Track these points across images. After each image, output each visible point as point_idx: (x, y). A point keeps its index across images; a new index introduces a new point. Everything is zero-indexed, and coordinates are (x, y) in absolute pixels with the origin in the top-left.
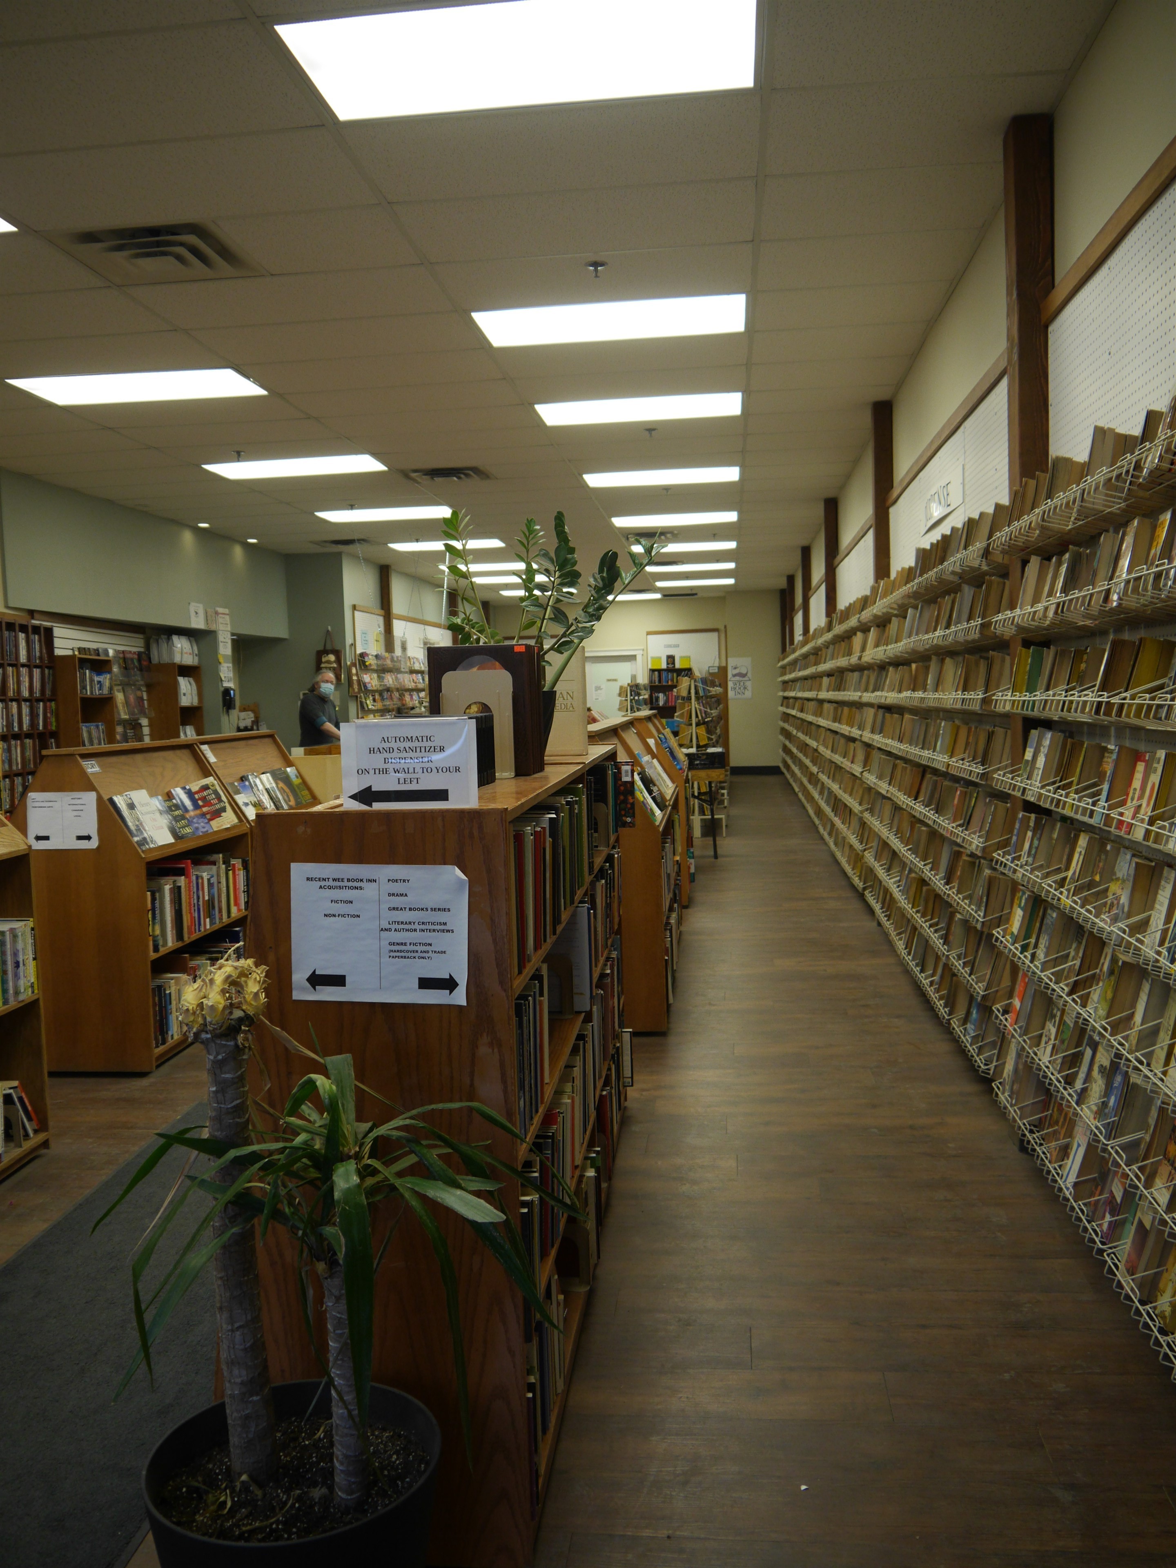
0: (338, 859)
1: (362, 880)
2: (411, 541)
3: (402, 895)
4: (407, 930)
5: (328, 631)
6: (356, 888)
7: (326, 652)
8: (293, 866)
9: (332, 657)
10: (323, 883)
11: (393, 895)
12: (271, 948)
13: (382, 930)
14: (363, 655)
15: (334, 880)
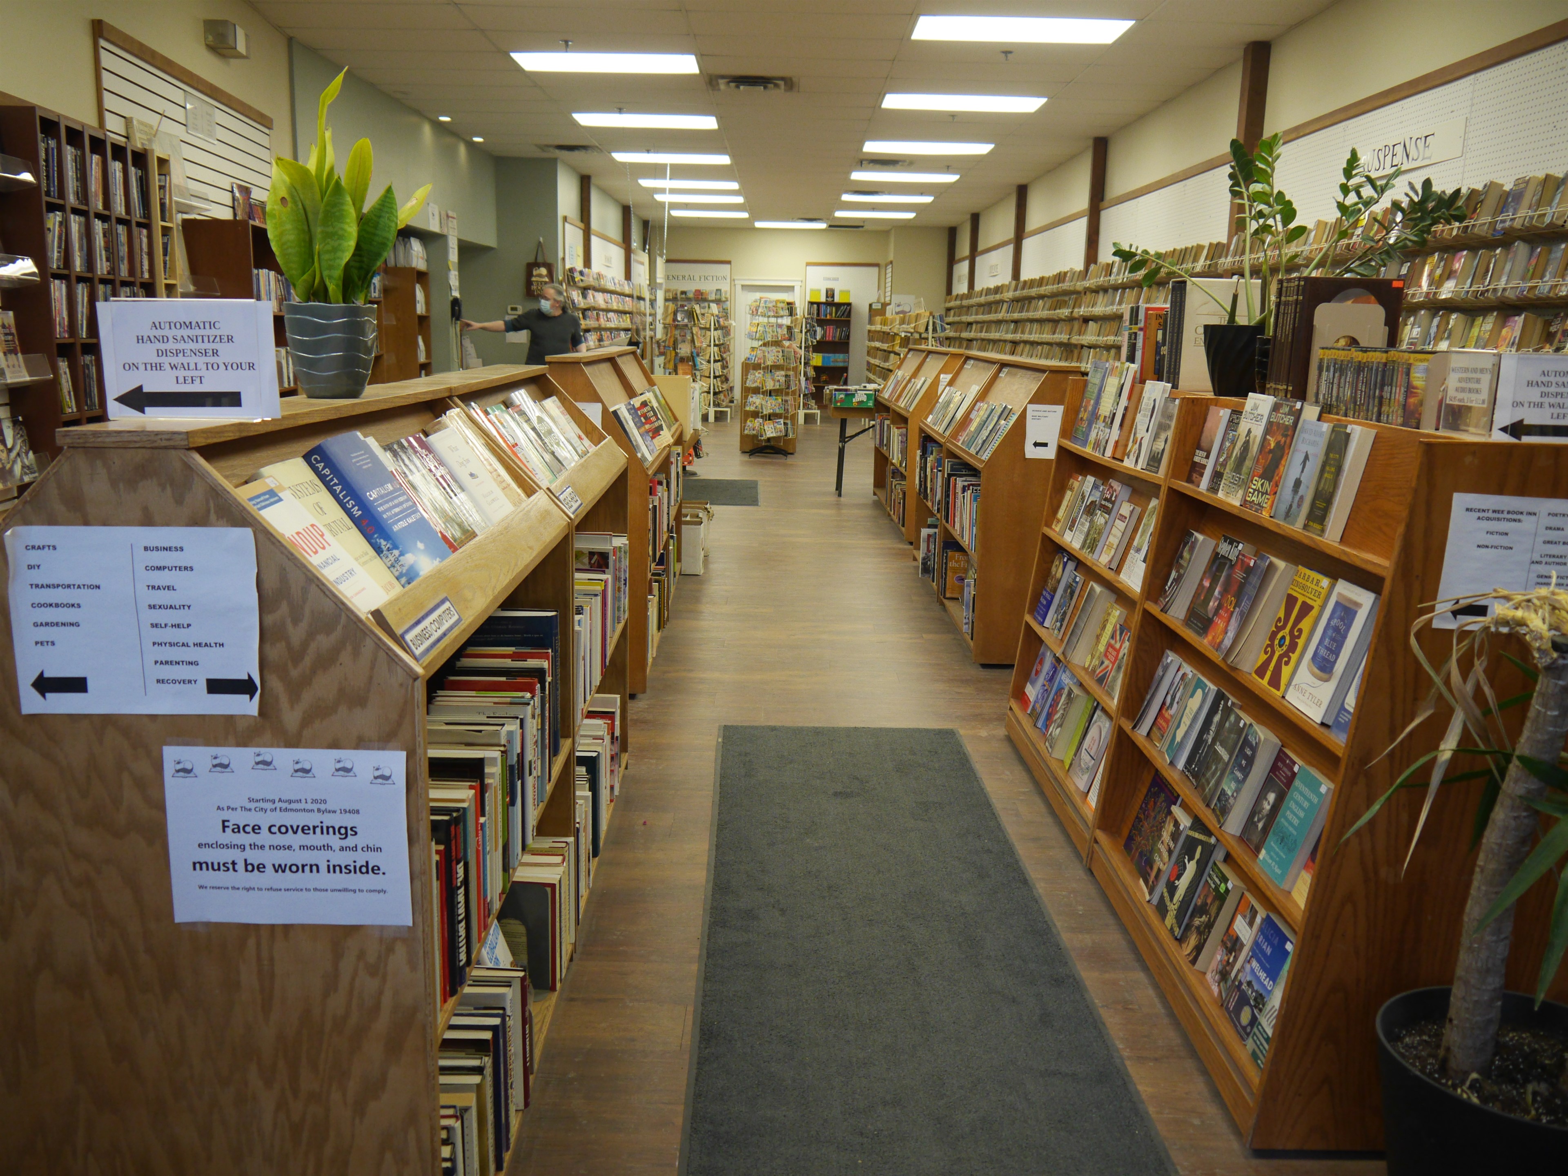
0: (1500, 490)
1: (1522, 513)
2: (641, 152)
3: (1558, 529)
4: (1558, 564)
5: (540, 242)
6: (1515, 520)
7: (537, 265)
8: (1456, 496)
9: (543, 271)
10: (1481, 515)
11: (1551, 528)
12: (1417, 576)
13: (1533, 562)
14: (572, 270)
15: (1494, 511)
